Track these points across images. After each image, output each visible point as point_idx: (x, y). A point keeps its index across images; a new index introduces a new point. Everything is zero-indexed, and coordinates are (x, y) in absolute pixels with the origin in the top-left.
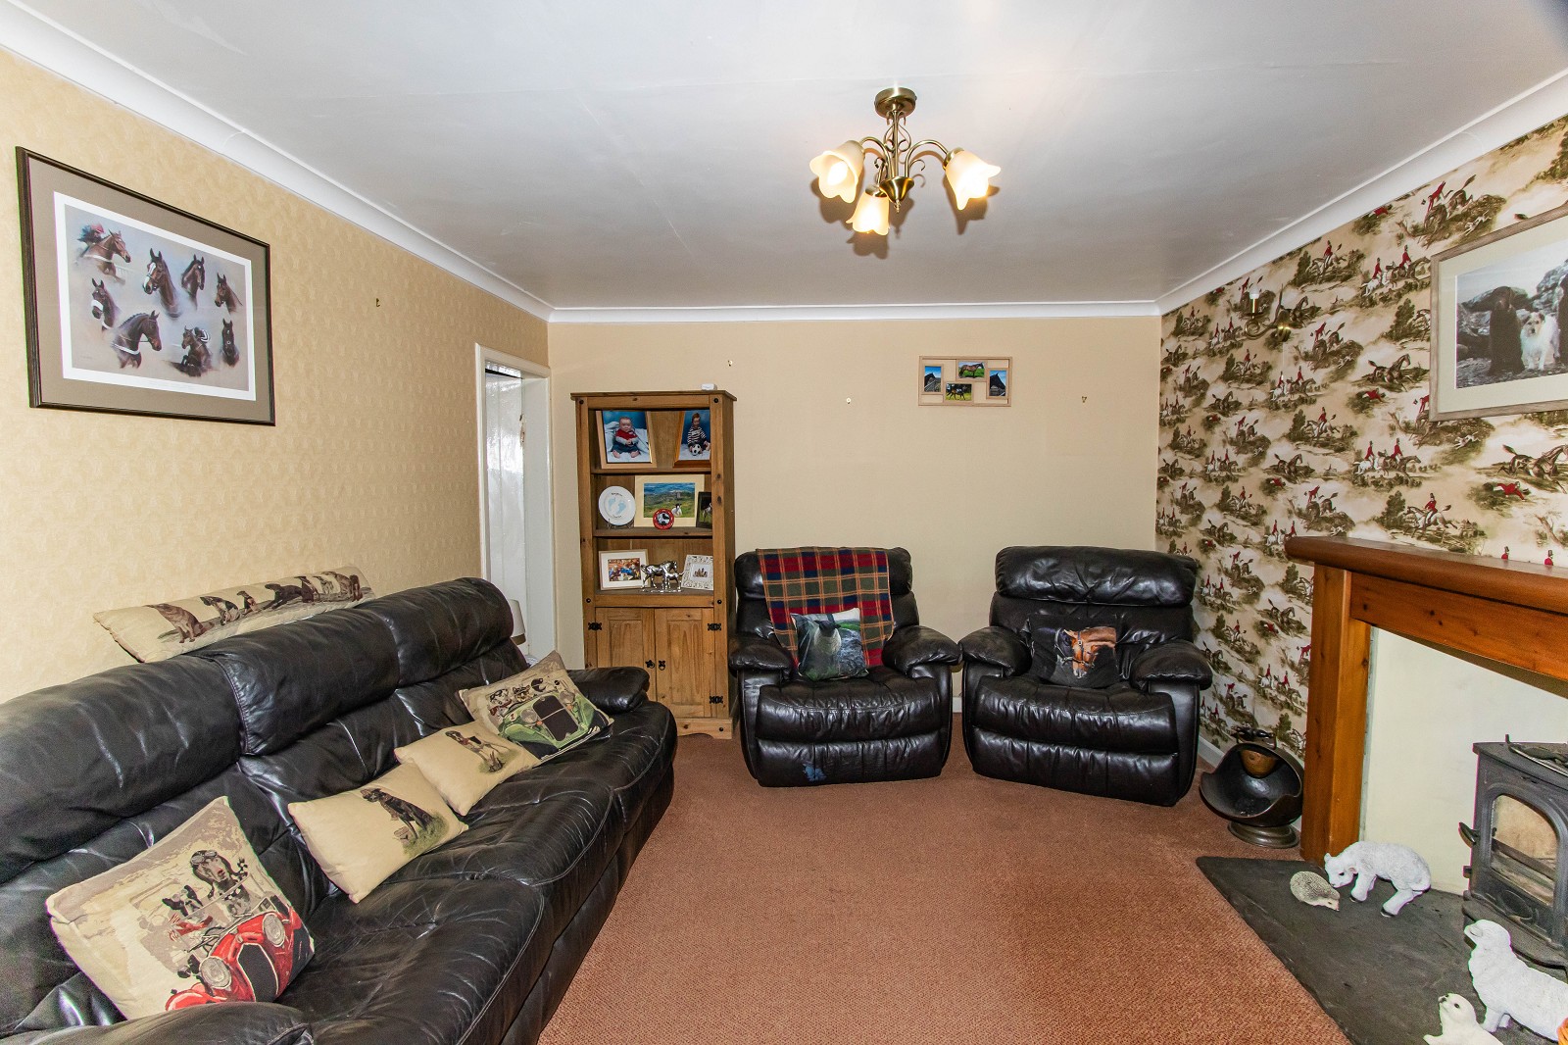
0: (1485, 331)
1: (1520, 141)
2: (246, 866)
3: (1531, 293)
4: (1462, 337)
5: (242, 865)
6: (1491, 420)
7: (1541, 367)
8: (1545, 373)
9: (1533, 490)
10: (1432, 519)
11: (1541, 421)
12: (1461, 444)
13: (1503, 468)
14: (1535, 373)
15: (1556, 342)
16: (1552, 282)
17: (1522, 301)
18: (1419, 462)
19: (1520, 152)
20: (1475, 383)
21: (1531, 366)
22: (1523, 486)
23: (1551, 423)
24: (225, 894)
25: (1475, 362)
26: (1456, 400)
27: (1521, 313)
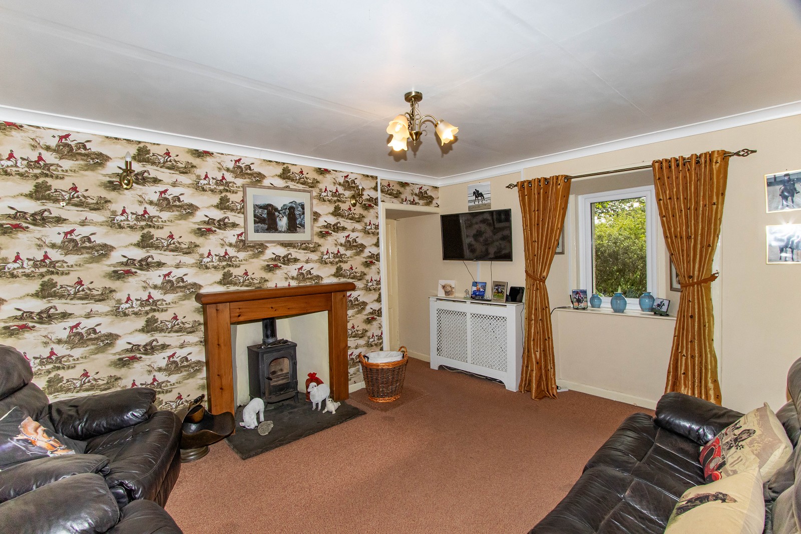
0: (265, 216)
1: (270, 161)
2: (740, 449)
3: (280, 209)
4: (255, 216)
5: (741, 447)
6: (267, 245)
7: (283, 230)
8: (284, 232)
9: (282, 265)
10: (247, 279)
11: (283, 246)
12: (256, 252)
13: (272, 259)
14: (281, 232)
15: (287, 224)
16: (285, 208)
17: (276, 210)
18: (238, 258)
19: (270, 165)
20: (261, 232)
21: (280, 230)
22: (279, 265)
23: (286, 247)
24: (733, 440)
25: (261, 225)
26: (254, 237)
27: (277, 214)
